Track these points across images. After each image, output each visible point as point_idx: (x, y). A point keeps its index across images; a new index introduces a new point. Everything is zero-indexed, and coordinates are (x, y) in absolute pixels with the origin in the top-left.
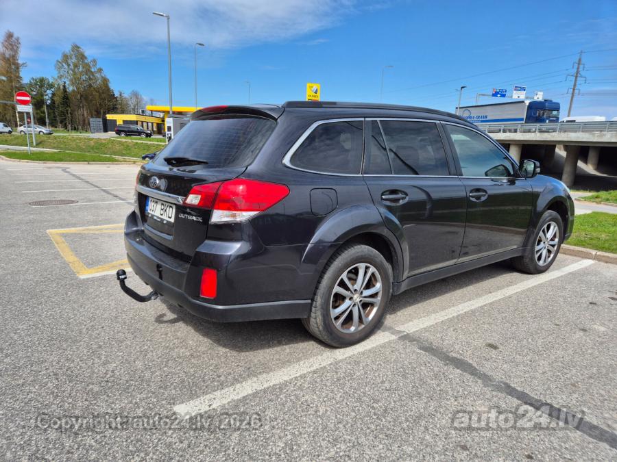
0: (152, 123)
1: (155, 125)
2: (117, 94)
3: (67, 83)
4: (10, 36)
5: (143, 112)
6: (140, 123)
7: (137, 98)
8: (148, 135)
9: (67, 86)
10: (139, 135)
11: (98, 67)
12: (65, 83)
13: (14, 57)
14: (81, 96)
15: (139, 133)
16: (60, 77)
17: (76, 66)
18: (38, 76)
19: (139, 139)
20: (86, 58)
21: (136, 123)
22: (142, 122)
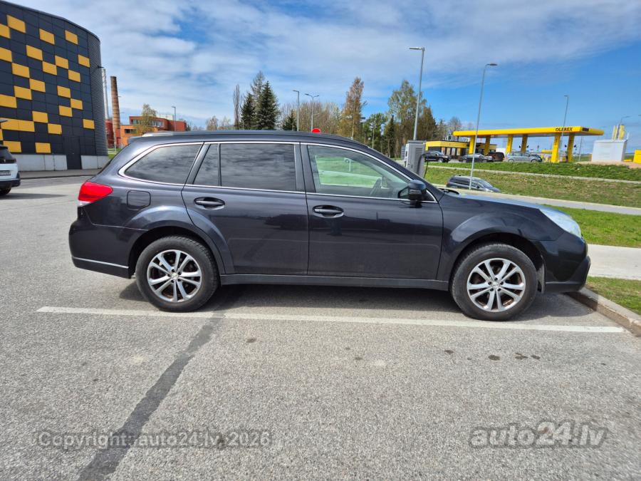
0: (456, 149)
1: (459, 150)
2: (437, 122)
3: (395, 116)
4: (357, 82)
5: (450, 138)
6: (443, 149)
7: (456, 124)
8: (445, 161)
9: (394, 119)
10: (437, 161)
11: (423, 99)
12: (393, 116)
13: (358, 99)
14: (405, 127)
15: (437, 158)
16: (392, 111)
17: (404, 100)
18: (376, 112)
19: (435, 165)
20: (413, 92)
21: (439, 149)
22: (446, 148)
